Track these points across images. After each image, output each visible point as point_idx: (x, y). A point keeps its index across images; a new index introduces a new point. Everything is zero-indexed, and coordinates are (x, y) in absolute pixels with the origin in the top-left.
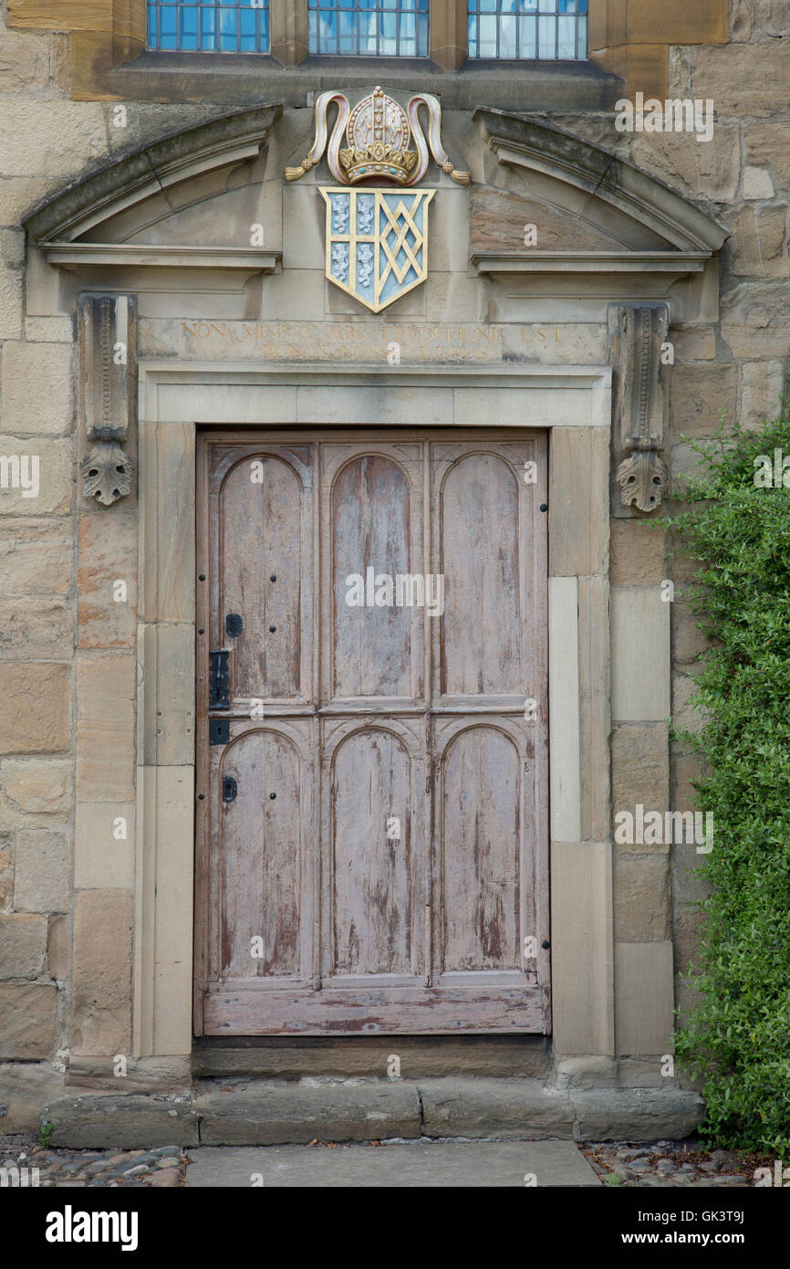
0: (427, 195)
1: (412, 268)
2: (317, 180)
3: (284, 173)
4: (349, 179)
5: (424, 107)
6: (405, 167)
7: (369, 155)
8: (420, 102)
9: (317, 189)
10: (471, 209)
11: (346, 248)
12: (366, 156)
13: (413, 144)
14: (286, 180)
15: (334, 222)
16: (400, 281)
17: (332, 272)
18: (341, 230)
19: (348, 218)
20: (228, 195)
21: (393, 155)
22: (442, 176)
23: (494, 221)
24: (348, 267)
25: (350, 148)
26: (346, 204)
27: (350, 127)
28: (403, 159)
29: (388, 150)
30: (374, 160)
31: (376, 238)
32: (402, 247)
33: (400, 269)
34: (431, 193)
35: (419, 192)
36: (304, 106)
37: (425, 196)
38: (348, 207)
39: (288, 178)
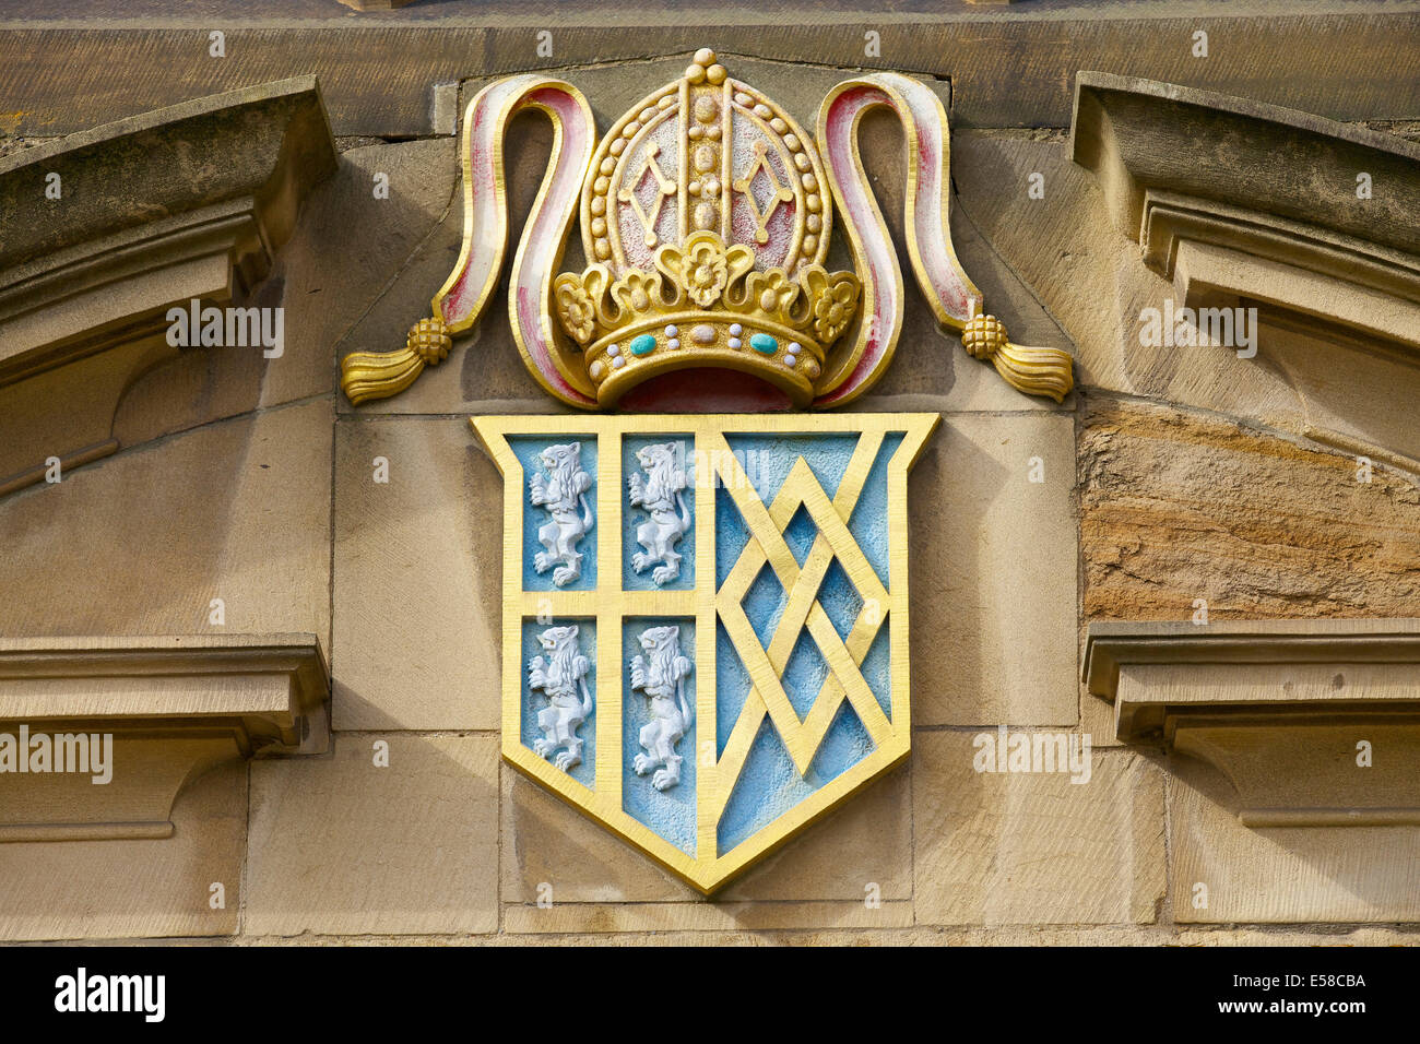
0: (901, 436)
1: (847, 712)
2: (468, 398)
3: (340, 371)
4: (595, 383)
5: (882, 118)
6: (809, 329)
7: (668, 287)
8: (869, 101)
9: (471, 428)
10: (1082, 488)
11: (582, 645)
12: (655, 292)
13: (840, 250)
14: (349, 400)
15: (530, 545)
16: (802, 764)
17: (525, 739)
18: (560, 575)
19: (590, 532)
20: (115, 466)
21: (761, 285)
22: (961, 368)
23: (1176, 530)
24: (593, 713)
25: (592, 266)
26: (579, 478)
27: (593, 194)
28: (801, 299)
29: (740, 266)
30: (689, 303)
31: (702, 600)
32: (805, 632)
33: (801, 715)
34: (918, 426)
35: (872, 425)
36: (420, 132)
37: (893, 438)
38: (589, 490)
39: (356, 389)
